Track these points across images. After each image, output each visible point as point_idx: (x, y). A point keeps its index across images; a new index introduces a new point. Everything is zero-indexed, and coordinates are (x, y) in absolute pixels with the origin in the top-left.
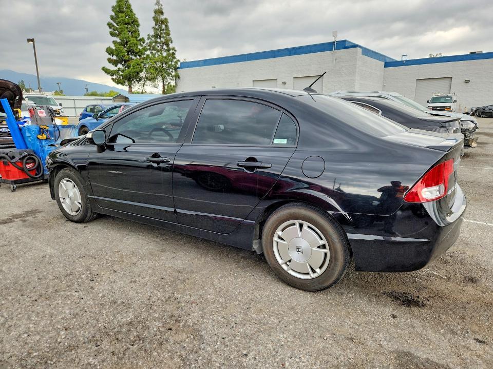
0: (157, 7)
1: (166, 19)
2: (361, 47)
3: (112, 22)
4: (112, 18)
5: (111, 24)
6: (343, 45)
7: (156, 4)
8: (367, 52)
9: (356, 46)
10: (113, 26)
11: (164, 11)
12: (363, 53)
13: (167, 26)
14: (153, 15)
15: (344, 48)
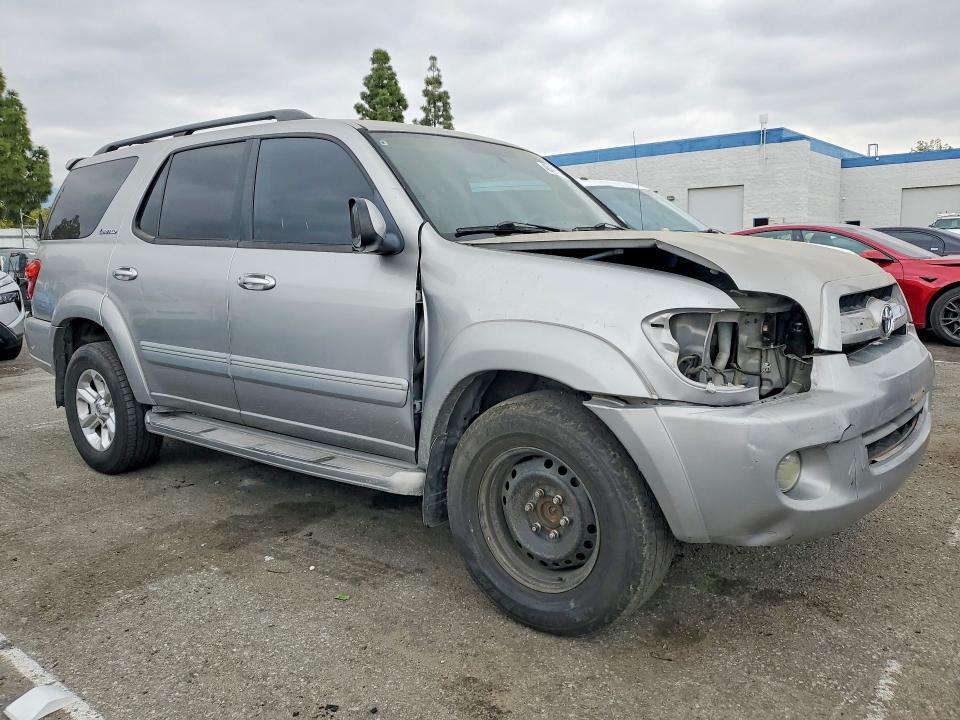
0: (431, 75)
1: (446, 93)
2: (808, 138)
3: (363, 102)
4: (364, 96)
5: (362, 106)
6: (777, 136)
7: (430, 69)
8: (819, 146)
9: (802, 137)
10: (364, 109)
11: (442, 80)
12: (812, 149)
13: (446, 105)
14: (424, 86)
15: (780, 141)
